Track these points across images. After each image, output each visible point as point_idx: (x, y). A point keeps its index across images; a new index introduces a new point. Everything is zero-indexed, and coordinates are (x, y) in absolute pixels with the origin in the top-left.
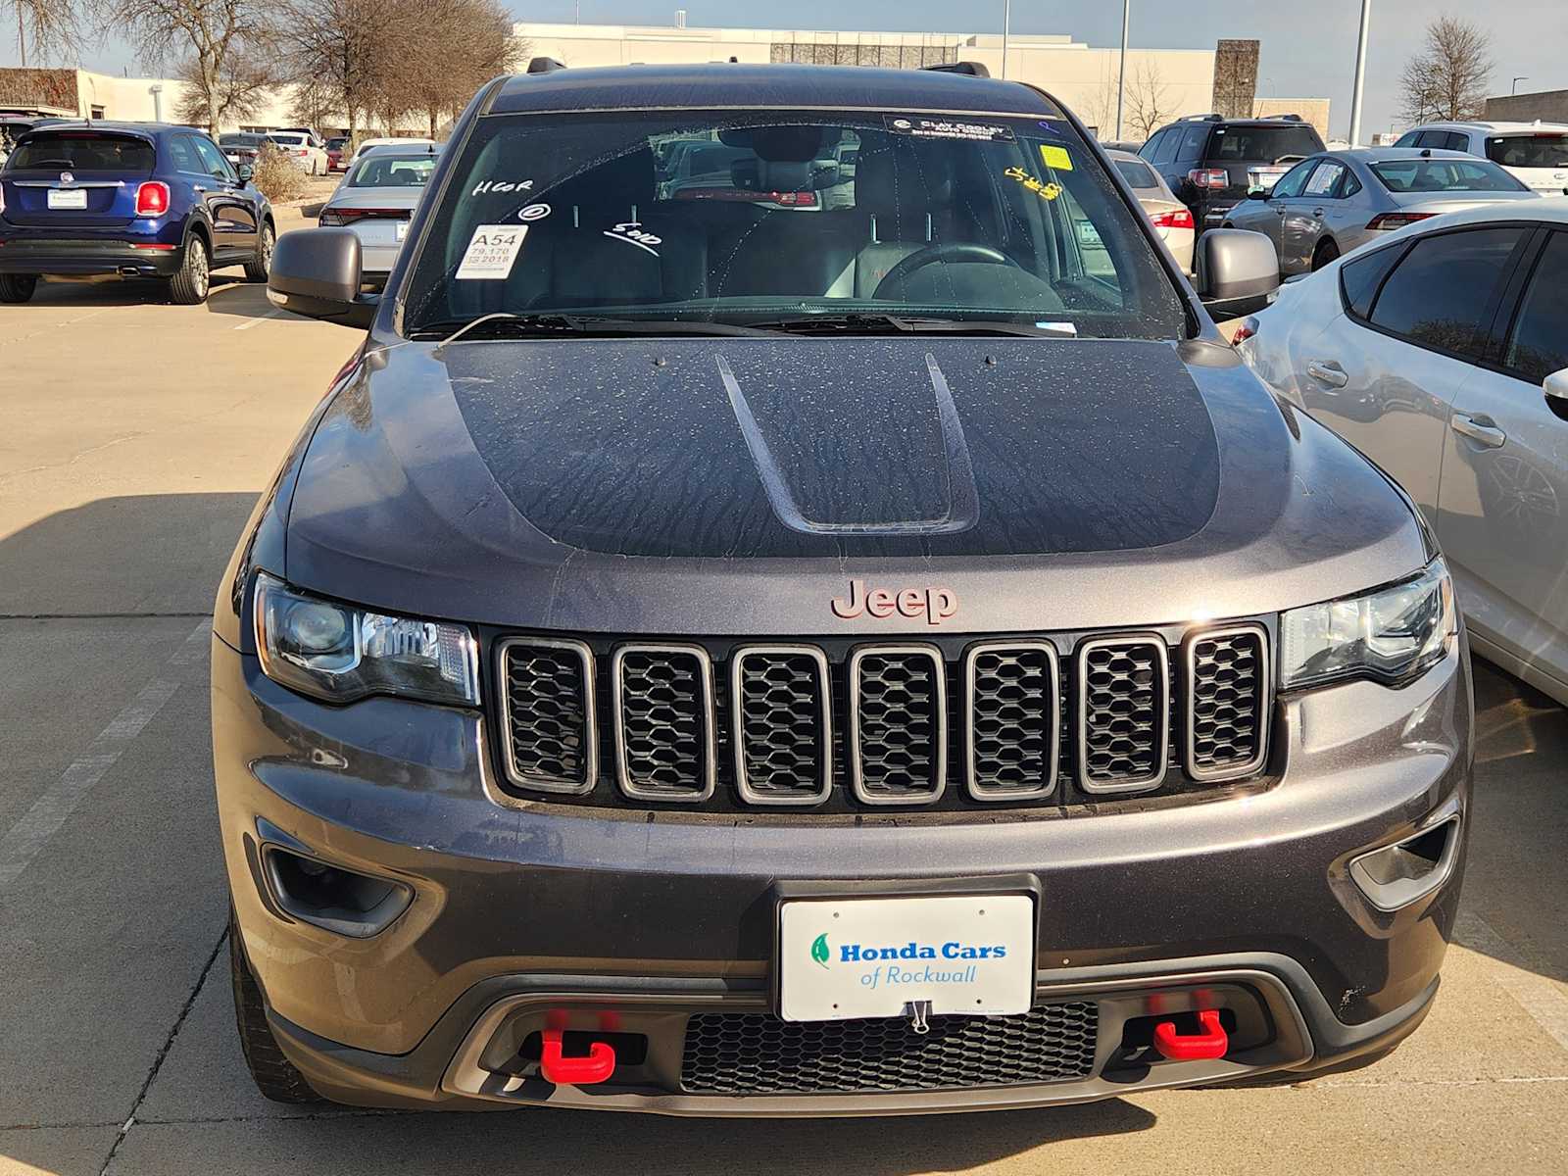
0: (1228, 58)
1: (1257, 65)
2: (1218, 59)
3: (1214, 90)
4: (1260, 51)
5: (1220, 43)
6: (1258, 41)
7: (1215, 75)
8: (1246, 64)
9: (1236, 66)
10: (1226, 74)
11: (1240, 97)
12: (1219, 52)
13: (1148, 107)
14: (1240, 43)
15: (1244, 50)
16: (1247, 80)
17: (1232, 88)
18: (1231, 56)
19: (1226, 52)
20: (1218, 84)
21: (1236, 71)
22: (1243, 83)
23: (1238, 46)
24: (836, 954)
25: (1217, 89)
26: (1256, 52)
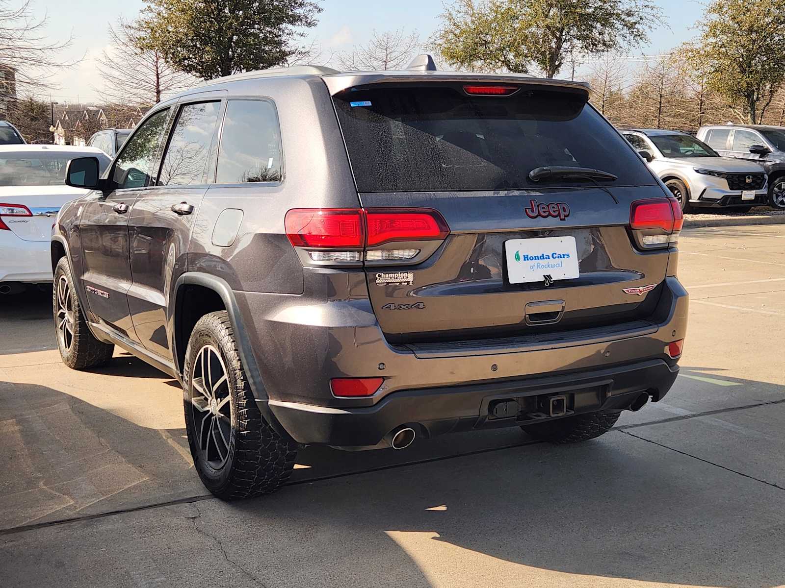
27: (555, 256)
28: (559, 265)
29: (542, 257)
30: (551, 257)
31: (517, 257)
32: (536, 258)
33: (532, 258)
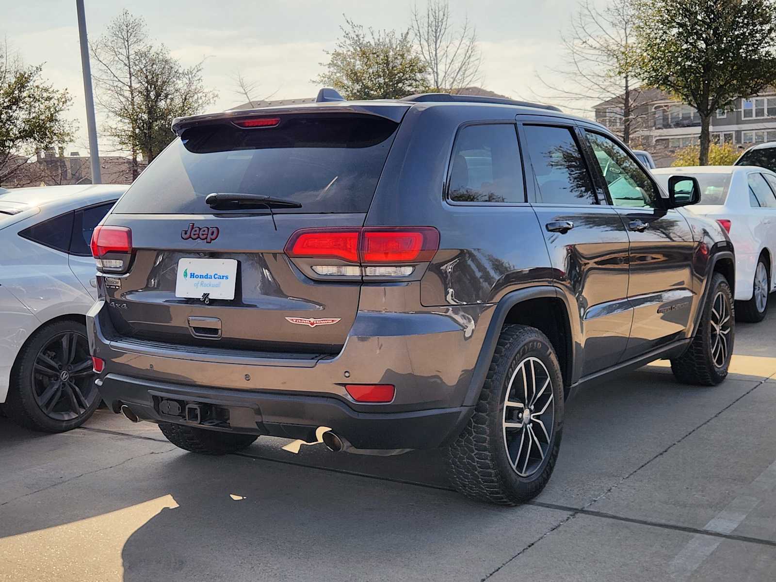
27: (216, 276)
28: (218, 286)
29: (206, 277)
30: (213, 277)
31: (186, 275)
32: (201, 277)
33: (197, 277)
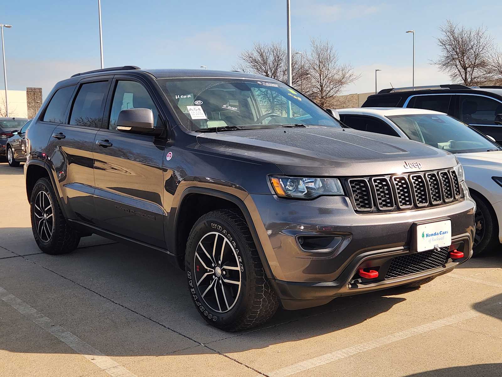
0: (31, 94)
1: (42, 97)
2: (27, 94)
3: (27, 105)
4: (42, 91)
5: (28, 89)
6: (41, 88)
7: (27, 100)
8: (38, 96)
9: (34, 96)
10: (31, 99)
11: (37, 107)
12: (27, 91)
13: (3, 110)
14: (35, 89)
15: (36, 91)
16: (39, 102)
17: (34, 104)
18: (32, 93)
19: (30, 92)
20: (29, 103)
21: (34, 98)
22: (38, 103)
23: (34, 90)
24: (425, 235)
25: (29, 104)
26: (41, 92)
